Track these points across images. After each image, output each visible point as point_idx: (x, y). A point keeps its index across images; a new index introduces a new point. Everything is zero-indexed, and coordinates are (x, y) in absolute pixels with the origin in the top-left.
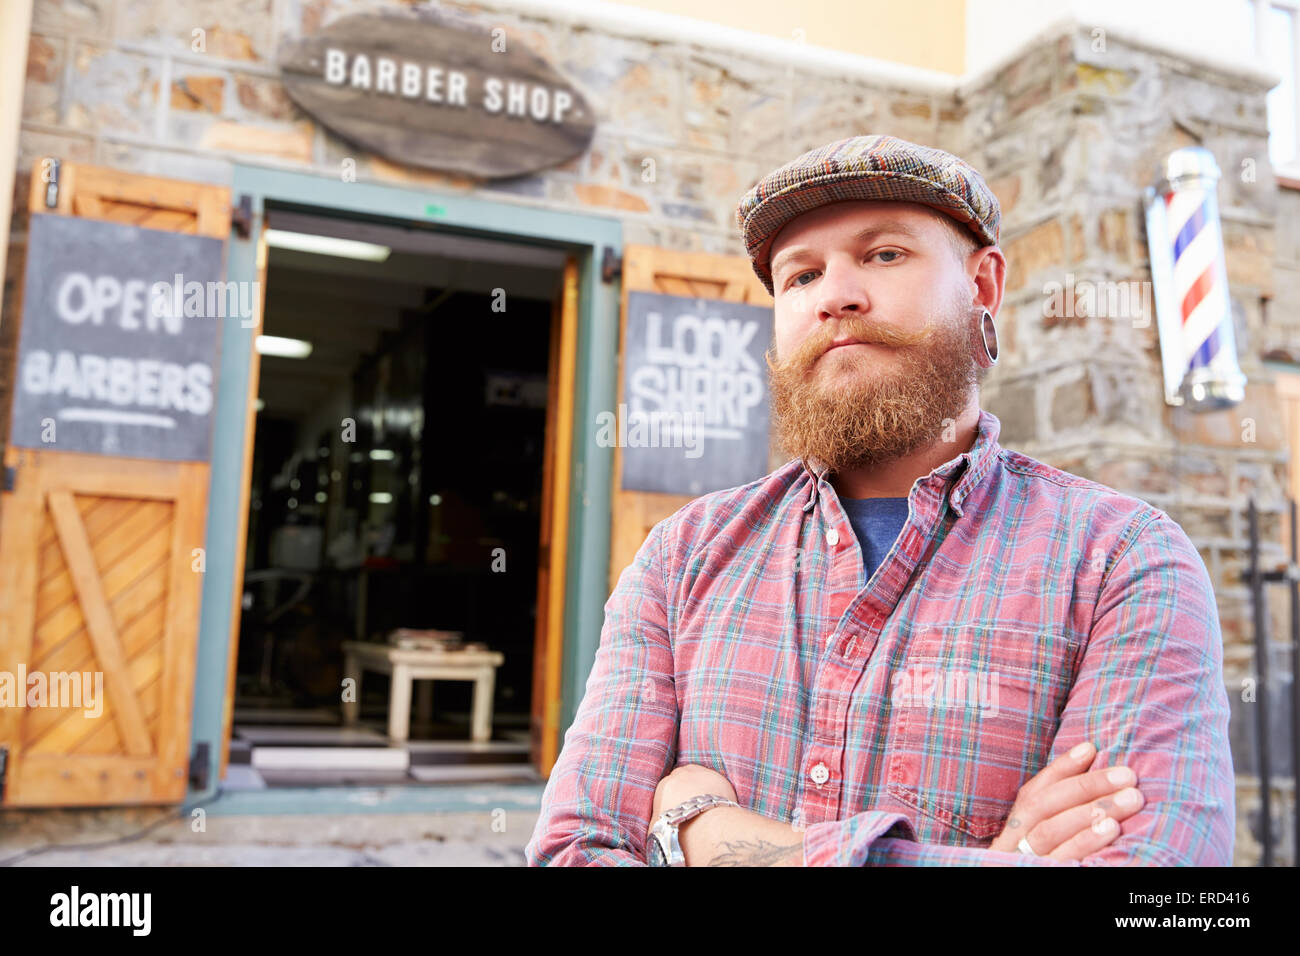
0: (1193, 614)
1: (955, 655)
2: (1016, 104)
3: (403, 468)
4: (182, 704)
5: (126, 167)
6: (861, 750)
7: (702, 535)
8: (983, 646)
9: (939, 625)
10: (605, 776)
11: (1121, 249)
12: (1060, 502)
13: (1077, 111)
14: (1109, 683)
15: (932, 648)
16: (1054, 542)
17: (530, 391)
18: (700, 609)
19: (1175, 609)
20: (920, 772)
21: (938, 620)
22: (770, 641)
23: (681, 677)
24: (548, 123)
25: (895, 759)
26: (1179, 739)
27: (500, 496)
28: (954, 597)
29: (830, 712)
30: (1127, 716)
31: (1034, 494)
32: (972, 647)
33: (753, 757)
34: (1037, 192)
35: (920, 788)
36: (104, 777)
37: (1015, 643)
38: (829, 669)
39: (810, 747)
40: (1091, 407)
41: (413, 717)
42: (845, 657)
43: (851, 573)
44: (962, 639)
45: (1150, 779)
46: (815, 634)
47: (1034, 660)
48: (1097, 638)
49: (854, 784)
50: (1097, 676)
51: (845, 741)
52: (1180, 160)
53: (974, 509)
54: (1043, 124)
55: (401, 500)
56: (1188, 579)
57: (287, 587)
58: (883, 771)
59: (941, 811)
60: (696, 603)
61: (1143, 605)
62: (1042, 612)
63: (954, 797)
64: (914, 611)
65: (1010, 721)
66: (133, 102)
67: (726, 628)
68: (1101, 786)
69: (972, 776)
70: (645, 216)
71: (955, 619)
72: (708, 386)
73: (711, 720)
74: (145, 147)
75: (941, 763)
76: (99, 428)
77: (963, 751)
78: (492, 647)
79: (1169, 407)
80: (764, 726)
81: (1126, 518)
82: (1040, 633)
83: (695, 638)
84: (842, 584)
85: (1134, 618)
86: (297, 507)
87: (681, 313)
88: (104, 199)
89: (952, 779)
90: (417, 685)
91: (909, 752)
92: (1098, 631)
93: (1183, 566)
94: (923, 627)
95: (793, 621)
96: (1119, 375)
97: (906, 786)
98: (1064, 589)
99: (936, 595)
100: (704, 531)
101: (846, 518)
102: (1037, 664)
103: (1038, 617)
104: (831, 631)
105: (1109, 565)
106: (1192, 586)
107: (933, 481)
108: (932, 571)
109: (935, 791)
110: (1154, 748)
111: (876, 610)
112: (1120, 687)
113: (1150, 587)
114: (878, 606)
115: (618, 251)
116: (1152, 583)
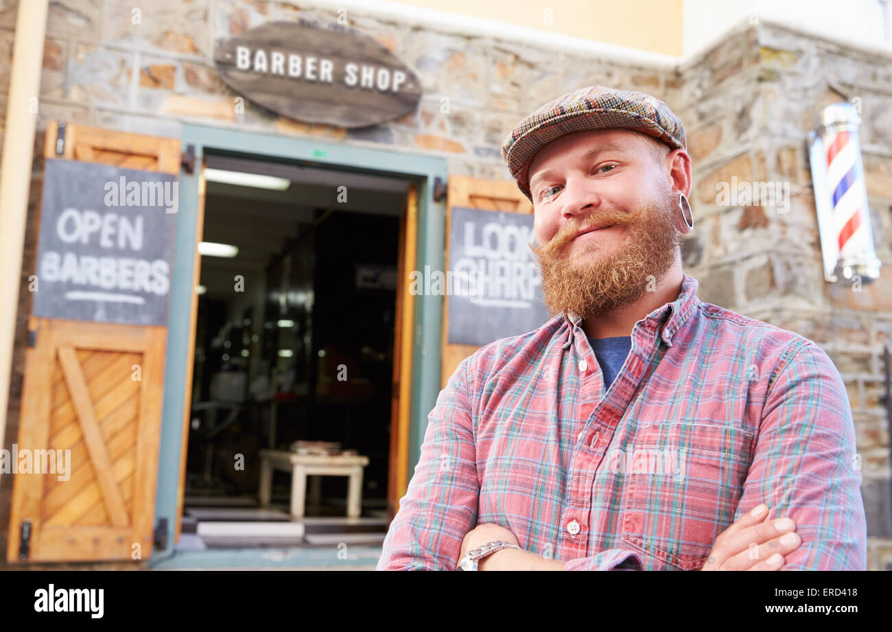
0: (832, 411)
1: (668, 443)
2: (718, 76)
3: (300, 332)
4: (149, 492)
5: (109, 126)
6: (602, 509)
7: (494, 366)
8: (687, 436)
9: (657, 423)
10: (429, 528)
11: (792, 174)
12: (740, 336)
13: (761, 80)
14: (776, 461)
15: (652, 439)
16: (735, 364)
17: (386, 278)
18: (493, 417)
19: (819, 408)
20: (644, 525)
21: (656, 418)
22: (540, 437)
23: (480, 464)
24: (388, 92)
25: (627, 516)
26: (825, 497)
27: (366, 350)
28: (667, 403)
29: (581, 485)
30: (788, 484)
31: (722, 331)
32: (680, 438)
33: (528, 516)
34: (734, 136)
35: (645, 536)
36: (96, 541)
37: (709, 434)
38: (580, 455)
39: (566, 509)
40: (773, 283)
41: (308, 502)
42: (591, 447)
43: (596, 390)
44: (672, 433)
45: (804, 526)
46: (570, 432)
47: (722, 446)
48: (765, 430)
49: (598, 533)
50: (766, 457)
51: (591, 504)
52: (833, 112)
53: (680, 342)
54: (737, 89)
55: (299, 355)
56: (828, 387)
57: (222, 414)
58: (618, 524)
59: (659, 552)
60: (490, 413)
61: (796, 405)
62: (727, 412)
63: (668, 542)
64: (638, 413)
65: (706, 488)
66: (114, 83)
67: (510, 429)
68: (770, 532)
69: (680, 527)
70: (462, 156)
71: (668, 419)
72: (507, 272)
73: (499, 492)
74: (123, 113)
75: (659, 518)
76: (93, 305)
77: (674, 510)
78: (361, 453)
79: (827, 283)
80: (535, 495)
81: (785, 345)
82: (726, 427)
83: (489, 437)
84: (589, 398)
85: (790, 414)
86: (229, 360)
87: (487, 222)
88: (95, 149)
89: (666, 529)
90: (309, 479)
91: (636, 510)
92: (766, 425)
93: (825, 377)
94: (645, 424)
95: (555, 422)
96: (792, 261)
97: (635, 534)
98: (741, 395)
99: (654, 402)
100: (496, 363)
101: (592, 353)
102: (725, 448)
103: (725, 416)
104: (581, 430)
105: (772, 378)
106: (831, 391)
107: (648, 323)
108: (651, 386)
109: (654, 537)
110: (807, 504)
111: (612, 413)
112: (783, 463)
113: (801, 393)
114: (613, 411)
115: (444, 180)
116: (802, 390)
